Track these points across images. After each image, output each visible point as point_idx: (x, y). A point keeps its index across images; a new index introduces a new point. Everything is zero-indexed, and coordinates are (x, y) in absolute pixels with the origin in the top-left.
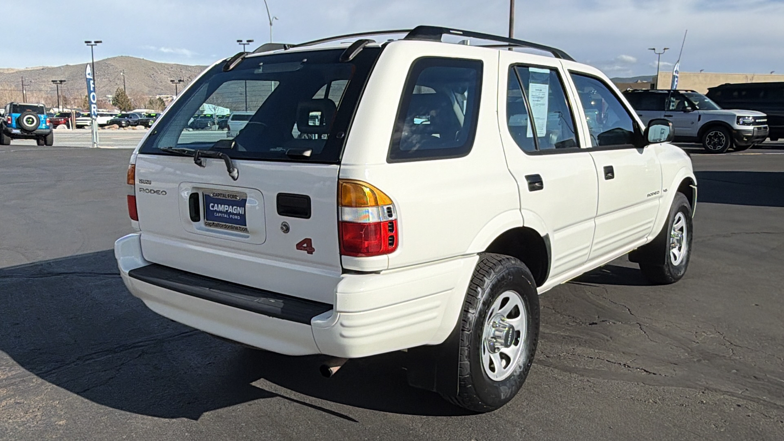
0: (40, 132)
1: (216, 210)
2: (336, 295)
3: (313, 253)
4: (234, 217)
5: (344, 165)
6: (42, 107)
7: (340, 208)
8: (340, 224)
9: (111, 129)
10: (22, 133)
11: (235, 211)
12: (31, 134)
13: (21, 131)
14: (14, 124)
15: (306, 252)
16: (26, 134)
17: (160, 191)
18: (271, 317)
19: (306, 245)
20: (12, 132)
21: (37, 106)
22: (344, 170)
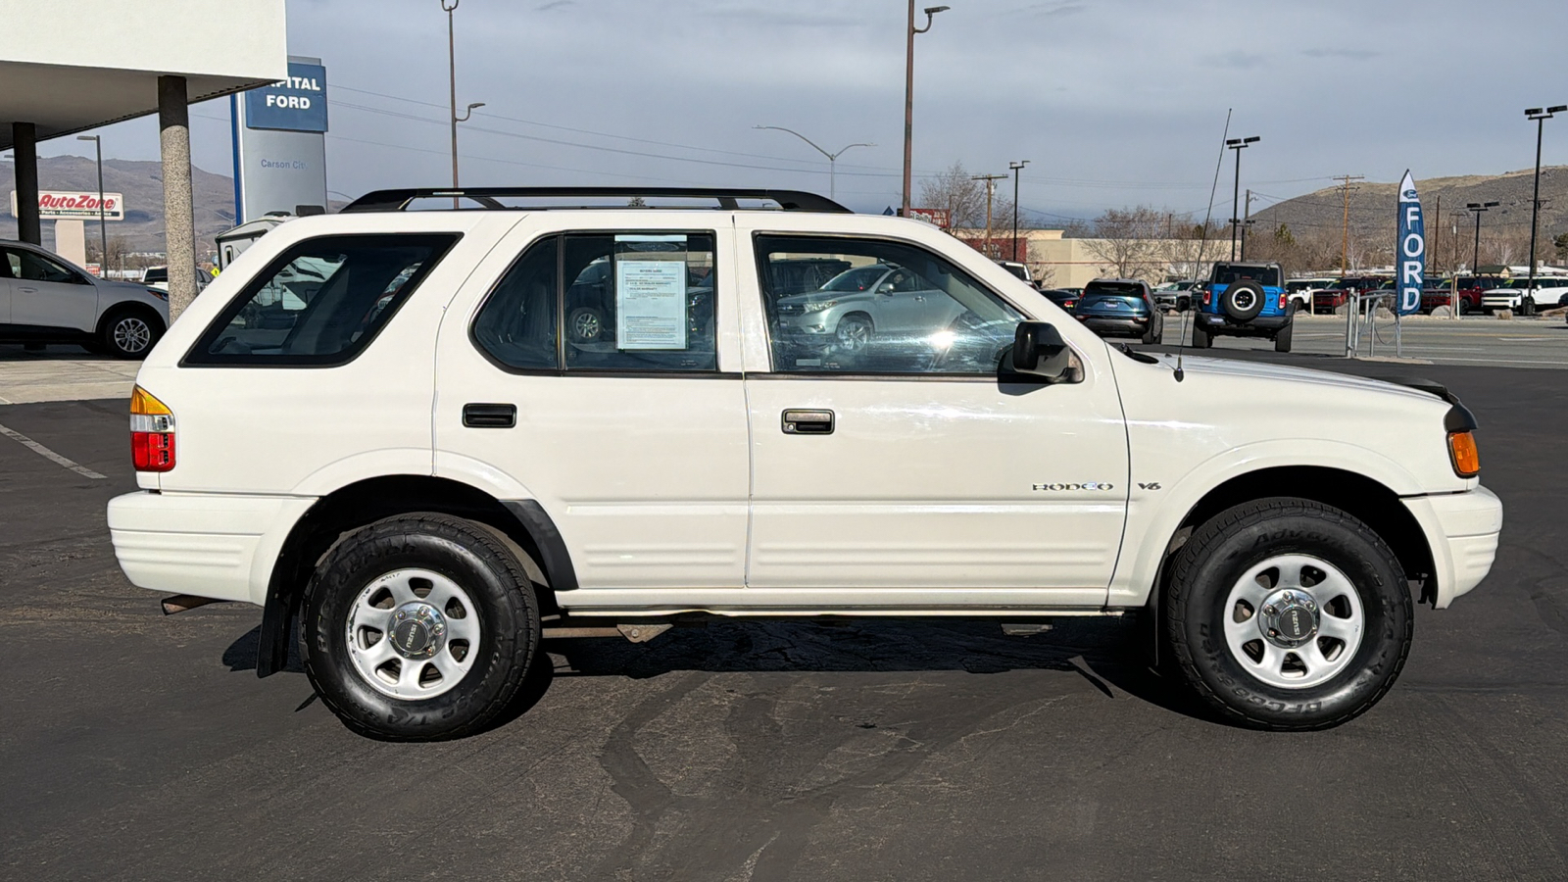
0: (1264, 323)
6: (1276, 269)
9: (1554, 317)
10: (1227, 324)
12: (1246, 326)
13: (1225, 320)
14: (1215, 305)
16: (1234, 326)
20: (1209, 323)
21: (1265, 268)
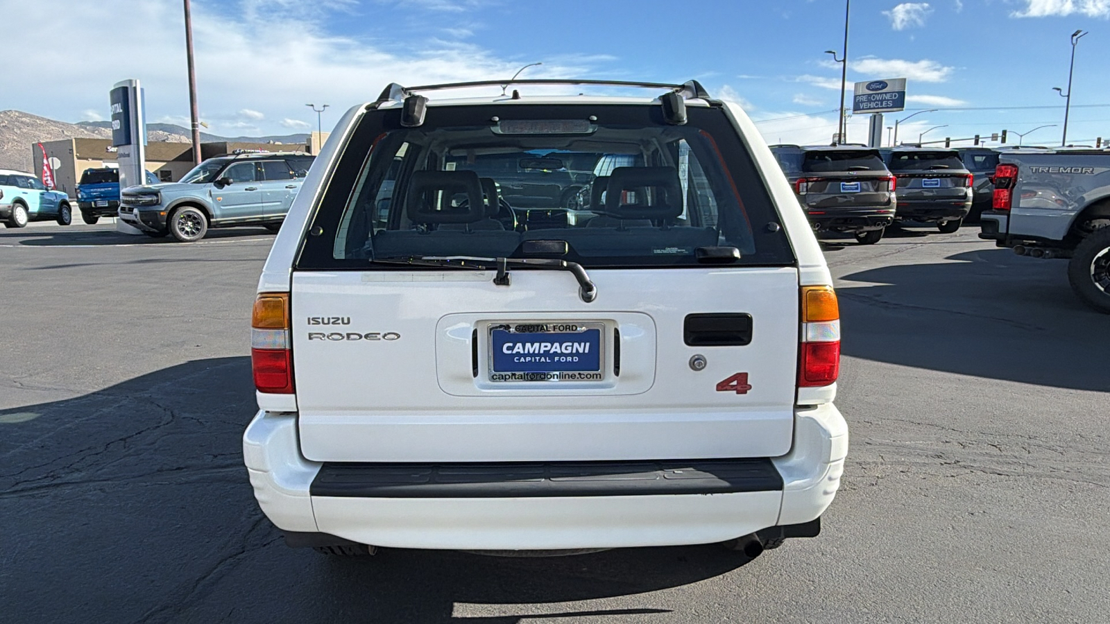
1: (518, 353)
2: (831, 441)
3: (748, 391)
4: (563, 359)
5: (803, 267)
7: (804, 325)
8: (803, 346)
11: (566, 349)
15: (735, 392)
17: (379, 334)
18: (709, 495)
19: (740, 383)
22: (807, 273)
